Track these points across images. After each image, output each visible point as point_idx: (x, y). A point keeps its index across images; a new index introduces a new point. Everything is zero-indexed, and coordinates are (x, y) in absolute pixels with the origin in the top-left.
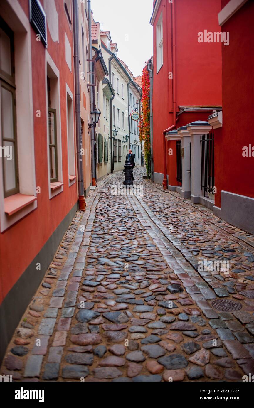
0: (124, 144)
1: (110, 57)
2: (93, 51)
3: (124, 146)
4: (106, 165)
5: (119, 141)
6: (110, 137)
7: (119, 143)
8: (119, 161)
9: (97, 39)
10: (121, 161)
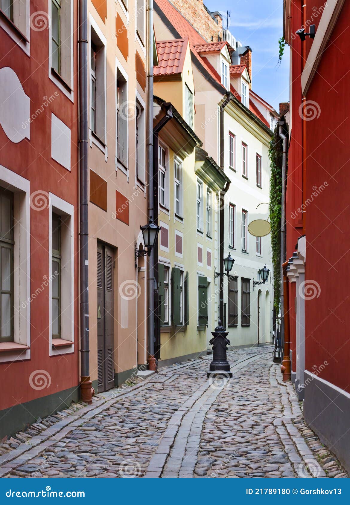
0: (258, 287)
1: (222, 100)
2: (155, 104)
3: (260, 292)
4: (202, 332)
5: (246, 281)
6: (218, 271)
7: (244, 284)
8: (243, 326)
9: (179, 72)
10: (248, 326)
